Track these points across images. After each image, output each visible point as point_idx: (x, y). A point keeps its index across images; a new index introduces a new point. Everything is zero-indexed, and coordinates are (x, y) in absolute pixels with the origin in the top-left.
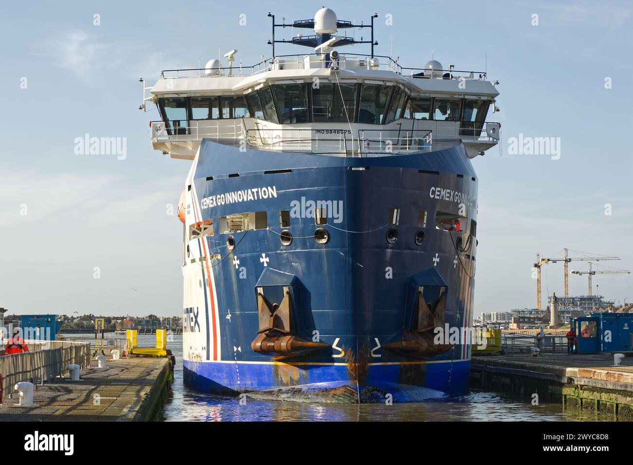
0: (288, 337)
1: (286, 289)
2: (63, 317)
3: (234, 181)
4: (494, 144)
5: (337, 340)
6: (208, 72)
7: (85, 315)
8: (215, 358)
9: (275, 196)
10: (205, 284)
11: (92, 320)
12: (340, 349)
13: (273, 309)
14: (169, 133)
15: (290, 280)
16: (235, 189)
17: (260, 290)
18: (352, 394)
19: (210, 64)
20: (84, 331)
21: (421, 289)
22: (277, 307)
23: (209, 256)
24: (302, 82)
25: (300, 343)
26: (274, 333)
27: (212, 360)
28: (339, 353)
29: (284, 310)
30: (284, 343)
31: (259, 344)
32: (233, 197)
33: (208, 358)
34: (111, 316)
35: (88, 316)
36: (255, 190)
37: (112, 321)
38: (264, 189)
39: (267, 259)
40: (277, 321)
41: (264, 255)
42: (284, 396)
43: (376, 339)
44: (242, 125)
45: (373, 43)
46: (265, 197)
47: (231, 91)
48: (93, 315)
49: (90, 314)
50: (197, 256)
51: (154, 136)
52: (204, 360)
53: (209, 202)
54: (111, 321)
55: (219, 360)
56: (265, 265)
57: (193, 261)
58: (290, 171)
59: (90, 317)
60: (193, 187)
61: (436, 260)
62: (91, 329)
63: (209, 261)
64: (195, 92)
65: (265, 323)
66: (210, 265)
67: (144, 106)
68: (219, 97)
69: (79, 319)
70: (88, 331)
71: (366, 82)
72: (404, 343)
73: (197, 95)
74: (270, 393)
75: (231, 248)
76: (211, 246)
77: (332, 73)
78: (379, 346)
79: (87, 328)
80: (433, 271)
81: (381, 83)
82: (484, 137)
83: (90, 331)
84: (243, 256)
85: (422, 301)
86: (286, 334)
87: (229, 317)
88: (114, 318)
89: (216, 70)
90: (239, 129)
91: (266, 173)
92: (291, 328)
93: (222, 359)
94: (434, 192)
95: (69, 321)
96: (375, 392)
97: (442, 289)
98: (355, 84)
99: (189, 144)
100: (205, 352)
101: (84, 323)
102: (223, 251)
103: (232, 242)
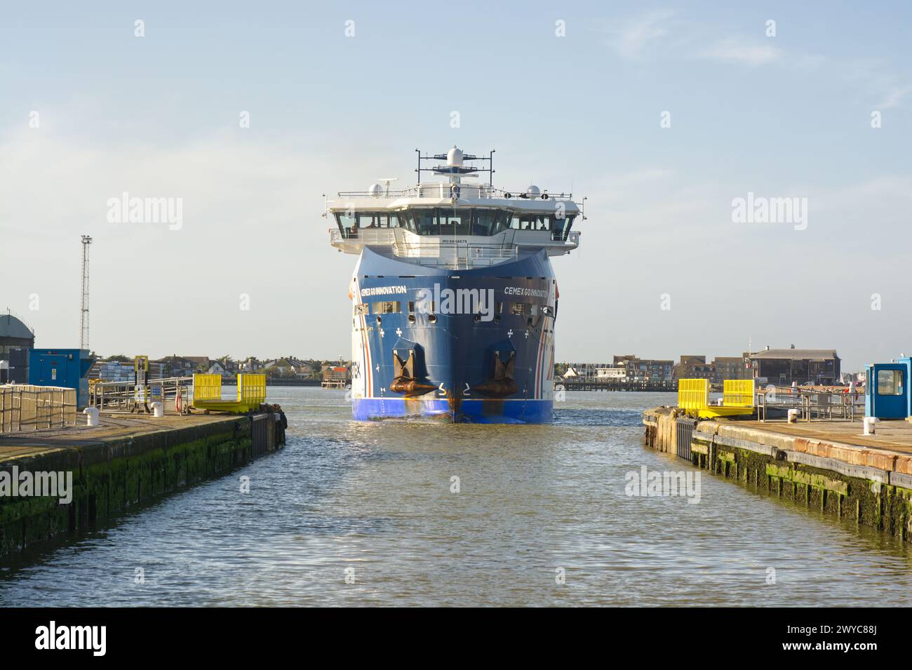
0: (412, 382)
1: (411, 352)
2: (250, 361)
3: (381, 281)
4: (574, 247)
5: (442, 384)
6: (370, 194)
7: (282, 358)
8: (370, 396)
9: (406, 292)
10: (364, 346)
11: (292, 365)
12: (444, 390)
13: (403, 364)
14: (343, 237)
15: (414, 346)
16: (382, 285)
17: (395, 352)
18: (450, 418)
19: (372, 189)
20: (279, 381)
21: (497, 353)
22: (405, 363)
23: (366, 328)
24: (432, 207)
25: (419, 386)
26: (404, 379)
27: (367, 398)
28: (443, 392)
29: (410, 365)
30: (409, 386)
31: (394, 386)
32: (380, 291)
33: (365, 396)
34: (322, 359)
35: (286, 359)
36: (393, 287)
37: (323, 367)
38: (399, 287)
39: (401, 332)
40: (405, 372)
41: (398, 329)
42: (411, 419)
43: (467, 384)
44: (393, 233)
45: (491, 171)
46: (400, 292)
47: (387, 209)
48: (295, 358)
49: (291, 357)
50: (359, 328)
51: (332, 239)
52: (363, 398)
53: (366, 292)
54: (321, 368)
55: (372, 398)
56: (400, 336)
57: (357, 330)
58: (414, 277)
59: (289, 361)
60: (357, 280)
61: (510, 333)
62: (289, 380)
63: (366, 331)
64: (361, 209)
65: (398, 372)
66: (367, 334)
67: (326, 215)
68: (378, 212)
69: (274, 363)
70: (285, 382)
71: (478, 208)
72: (485, 387)
73: (363, 211)
74: (402, 418)
75: (379, 323)
76: (367, 321)
77: (453, 202)
78: (469, 388)
79: (284, 377)
80: (507, 340)
81: (488, 208)
82: (568, 242)
83: (288, 381)
84: (386, 329)
85: (498, 361)
86: (411, 380)
87: (378, 368)
88: (327, 363)
89: (377, 192)
90: (391, 236)
91: (400, 277)
92: (414, 375)
93: (374, 396)
94: (507, 290)
95: (260, 366)
96: (465, 417)
97: (513, 353)
98: (469, 210)
99: (357, 244)
100: (364, 392)
101: (279, 370)
102: (375, 325)
103: (379, 320)
